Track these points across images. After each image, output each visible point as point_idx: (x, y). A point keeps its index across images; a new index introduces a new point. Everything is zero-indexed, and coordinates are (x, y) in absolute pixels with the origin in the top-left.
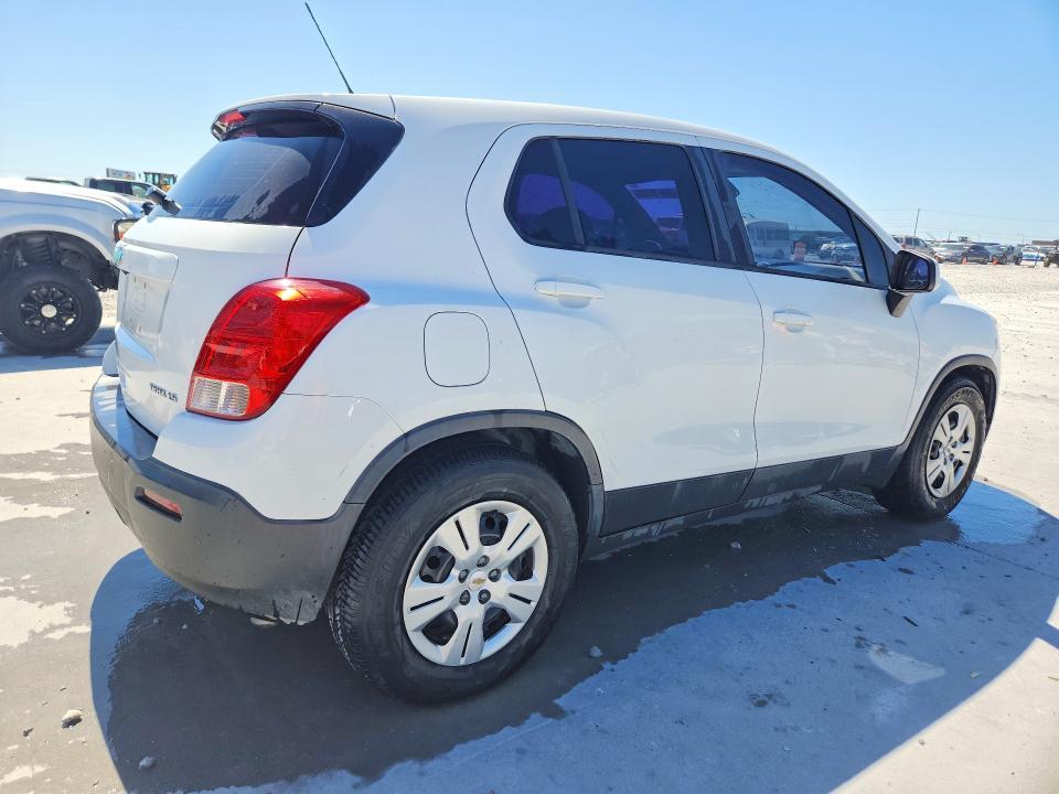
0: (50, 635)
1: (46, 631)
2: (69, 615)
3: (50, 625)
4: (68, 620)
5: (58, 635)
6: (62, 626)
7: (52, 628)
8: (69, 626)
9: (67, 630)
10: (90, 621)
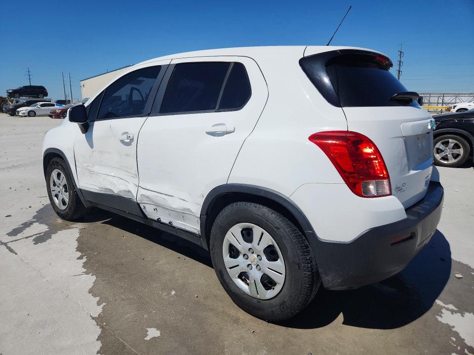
0: (454, 308)
1: (456, 312)
2: (442, 313)
3: (452, 314)
4: (444, 311)
5: (451, 307)
6: (448, 309)
7: (452, 312)
8: (444, 307)
9: (446, 306)
10: (434, 304)
